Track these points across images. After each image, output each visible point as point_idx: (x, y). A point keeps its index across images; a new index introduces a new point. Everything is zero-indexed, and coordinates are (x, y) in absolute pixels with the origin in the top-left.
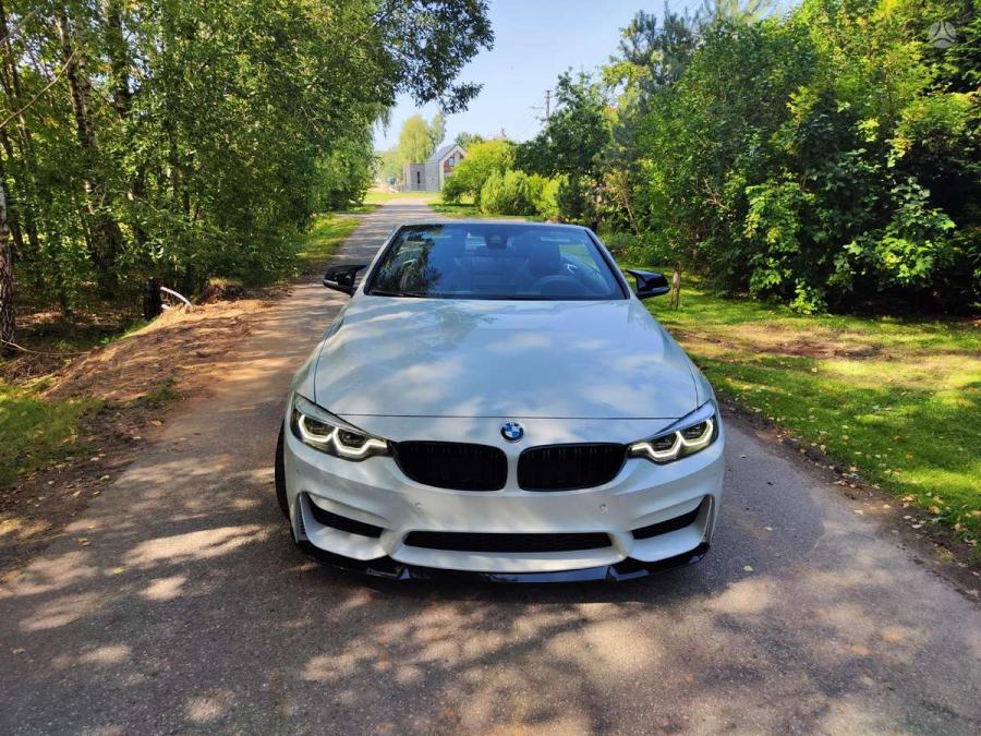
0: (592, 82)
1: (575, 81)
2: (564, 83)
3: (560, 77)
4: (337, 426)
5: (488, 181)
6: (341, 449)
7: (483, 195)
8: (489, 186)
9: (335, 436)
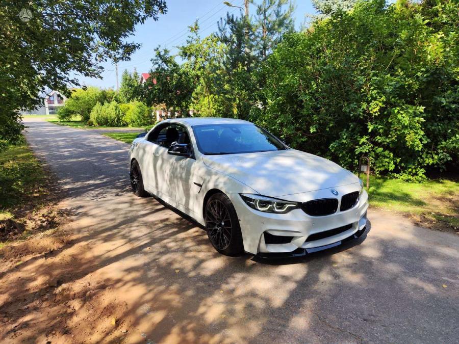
4: (276, 201)
5: (95, 108)
6: (276, 210)
7: (93, 116)
8: (96, 111)
9: (275, 205)
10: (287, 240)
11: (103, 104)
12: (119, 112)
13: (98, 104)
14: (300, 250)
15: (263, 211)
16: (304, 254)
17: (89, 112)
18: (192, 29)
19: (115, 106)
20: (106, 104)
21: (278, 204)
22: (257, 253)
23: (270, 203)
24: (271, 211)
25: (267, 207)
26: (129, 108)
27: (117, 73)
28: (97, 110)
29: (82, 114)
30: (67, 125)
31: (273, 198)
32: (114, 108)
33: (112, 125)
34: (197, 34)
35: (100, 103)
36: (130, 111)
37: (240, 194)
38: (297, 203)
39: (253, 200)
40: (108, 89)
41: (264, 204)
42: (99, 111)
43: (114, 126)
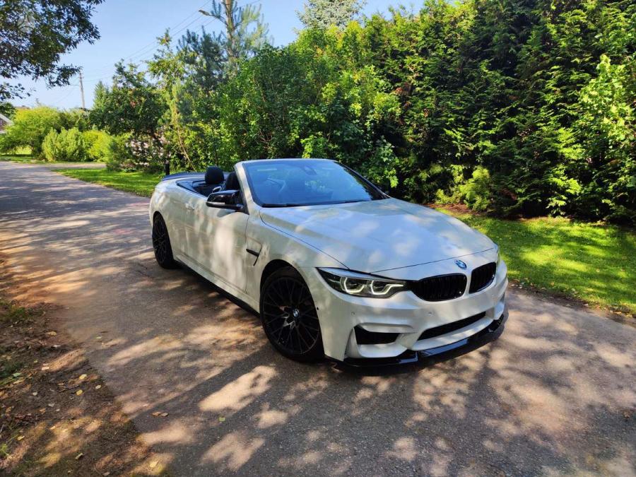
0: (138, 70)
1: (127, 69)
2: (120, 70)
3: (116, 65)
4: (373, 280)
5: (48, 137)
6: (374, 293)
7: (46, 147)
8: (49, 140)
9: (371, 285)
10: (389, 338)
11: (59, 131)
12: (82, 142)
13: (52, 132)
14: (408, 353)
15: (354, 295)
16: (416, 359)
17: (41, 142)
18: (162, 40)
19: (75, 135)
20: (64, 131)
21: (375, 284)
22: (345, 360)
23: (364, 282)
24: (366, 294)
25: (359, 289)
26: (97, 138)
27: (82, 89)
28: (51, 140)
29: (32, 144)
30: (10, 160)
31: (369, 274)
32: (74, 136)
33: (70, 160)
34: (168, 47)
35: (55, 130)
36: (98, 141)
37: (317, 268)
38: (405, 282)
39: (338, 278)
40: (68, 110)
41: (354, 283)
42: (53, 141)
43: (75, 161)
